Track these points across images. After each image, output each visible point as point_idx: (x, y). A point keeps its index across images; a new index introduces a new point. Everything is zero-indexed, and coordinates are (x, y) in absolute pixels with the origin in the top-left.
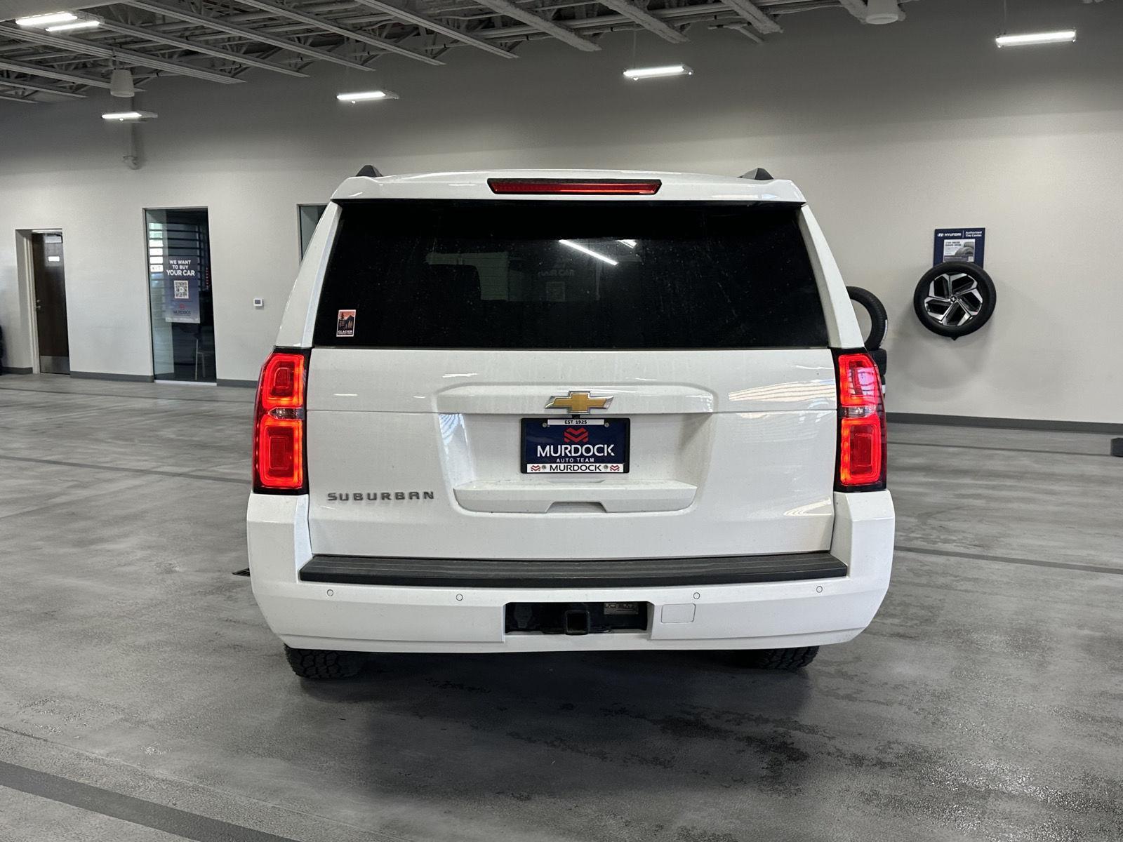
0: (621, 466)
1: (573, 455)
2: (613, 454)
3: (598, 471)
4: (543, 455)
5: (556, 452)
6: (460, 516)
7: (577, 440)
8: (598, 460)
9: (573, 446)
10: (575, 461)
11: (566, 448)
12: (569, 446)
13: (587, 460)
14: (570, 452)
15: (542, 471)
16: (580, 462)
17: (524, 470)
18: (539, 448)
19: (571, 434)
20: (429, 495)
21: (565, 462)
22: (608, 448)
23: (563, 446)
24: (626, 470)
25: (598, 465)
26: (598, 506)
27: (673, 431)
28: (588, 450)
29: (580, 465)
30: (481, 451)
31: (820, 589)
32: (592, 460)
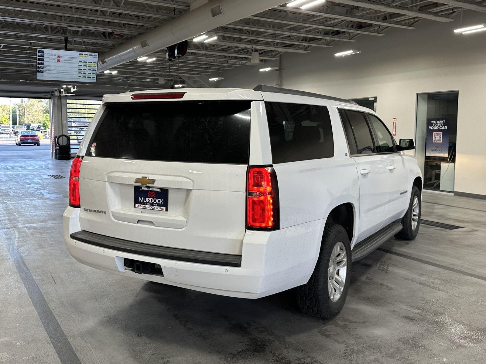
0: (165, 208)
1: (151, 202)
2: (163, 203)
3: (157, 209)
4: (141, 201)
5: (145, 200)
6: (113, 221)
7: (152, 196)
8: (158, 205)
9: (151, 199)
10: (151, 205)
11: (149, 199)
12: (149, 198)
13: (155, 205)
14: (150, 201)
15: (140, 207)
16: (152, 205)
17: (135, 206)
18: (140, 198)
19: (149, 193)
20: (105, 213)
21: (148, 205)
22: (162, 200)
23: (148, 198)
24: (167, 210)
25: (158, 207)
26: (151, 223)
27: (183, 195)
28: (155, 201)
29: (152, 206)
30: (122, 197)
31: (226, 271)
32: (156, 205)
